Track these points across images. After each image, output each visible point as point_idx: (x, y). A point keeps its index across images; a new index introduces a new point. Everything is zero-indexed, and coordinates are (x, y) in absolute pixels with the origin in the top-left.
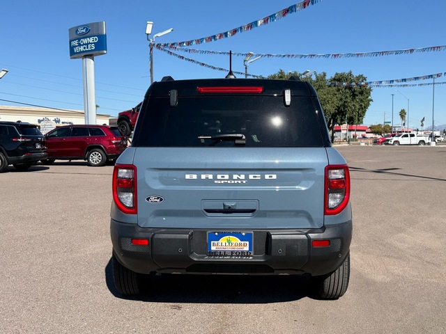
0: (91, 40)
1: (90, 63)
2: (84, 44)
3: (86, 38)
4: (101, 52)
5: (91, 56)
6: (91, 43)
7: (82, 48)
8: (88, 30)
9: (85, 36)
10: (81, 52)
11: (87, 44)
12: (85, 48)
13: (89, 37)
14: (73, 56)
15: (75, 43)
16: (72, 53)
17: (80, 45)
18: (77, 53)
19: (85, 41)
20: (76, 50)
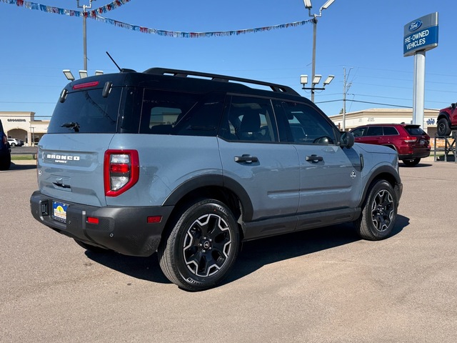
0: (422, 35)
1: (421, 59)
2: (416, 40)
3: (418, 33)
4: (433, 45)
5: (422, 51)
6: (422, 38)
7: (413, 45)
8: (420, 25)
9: (416, 31)
10: (413, 48)
11: (418, 40)
12: (416, 44)
13: (421, 32)
14: (406, 54)
15: (408, 40)
16: (406, 50)
17: (412, 41)
18: (409, 50)
19: (416, 36)
20: (409, 47)
